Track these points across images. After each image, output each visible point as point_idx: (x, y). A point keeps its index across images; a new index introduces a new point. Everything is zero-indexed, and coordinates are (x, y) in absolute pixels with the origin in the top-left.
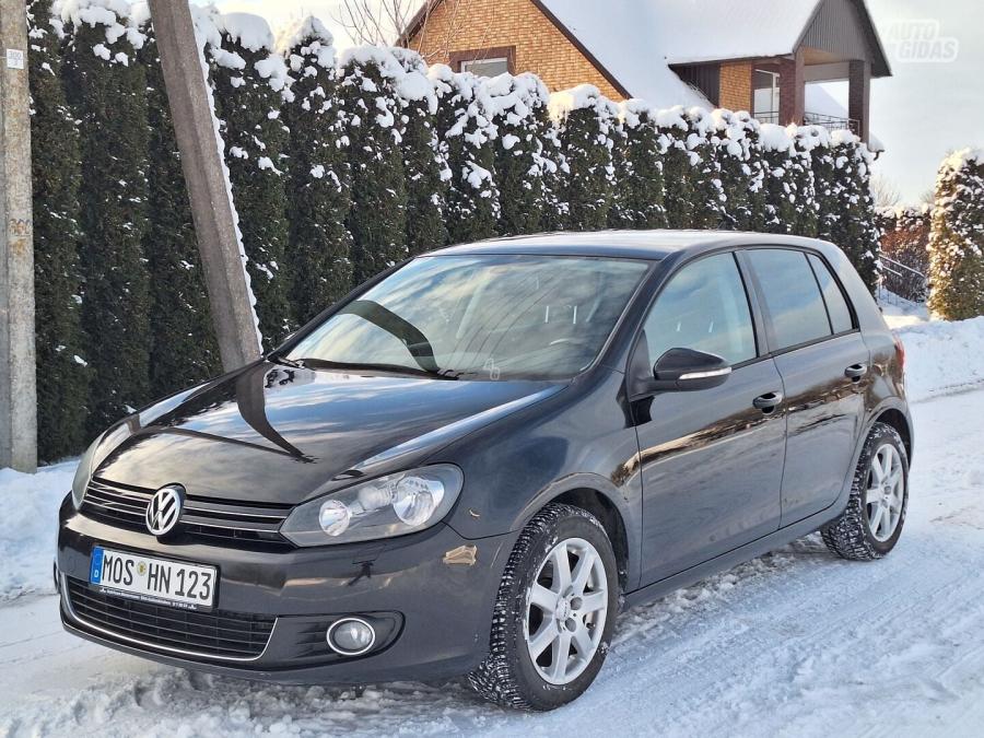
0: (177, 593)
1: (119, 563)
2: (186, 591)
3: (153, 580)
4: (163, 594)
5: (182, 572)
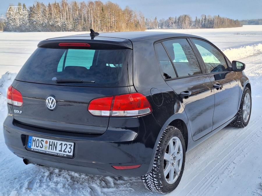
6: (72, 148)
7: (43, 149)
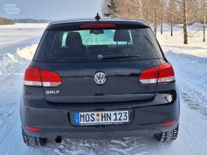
6: (127, 115)
7: (95, 122)
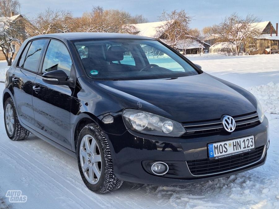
0: (244, 148)
1: (221, 146)
2: (246, 146)
3: (235, 147)
4: (240, 150)
5: (244, 140)
